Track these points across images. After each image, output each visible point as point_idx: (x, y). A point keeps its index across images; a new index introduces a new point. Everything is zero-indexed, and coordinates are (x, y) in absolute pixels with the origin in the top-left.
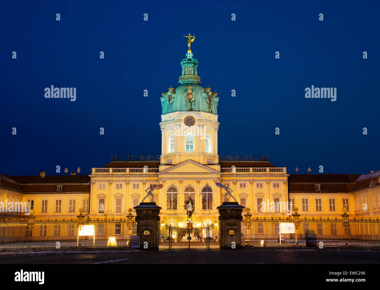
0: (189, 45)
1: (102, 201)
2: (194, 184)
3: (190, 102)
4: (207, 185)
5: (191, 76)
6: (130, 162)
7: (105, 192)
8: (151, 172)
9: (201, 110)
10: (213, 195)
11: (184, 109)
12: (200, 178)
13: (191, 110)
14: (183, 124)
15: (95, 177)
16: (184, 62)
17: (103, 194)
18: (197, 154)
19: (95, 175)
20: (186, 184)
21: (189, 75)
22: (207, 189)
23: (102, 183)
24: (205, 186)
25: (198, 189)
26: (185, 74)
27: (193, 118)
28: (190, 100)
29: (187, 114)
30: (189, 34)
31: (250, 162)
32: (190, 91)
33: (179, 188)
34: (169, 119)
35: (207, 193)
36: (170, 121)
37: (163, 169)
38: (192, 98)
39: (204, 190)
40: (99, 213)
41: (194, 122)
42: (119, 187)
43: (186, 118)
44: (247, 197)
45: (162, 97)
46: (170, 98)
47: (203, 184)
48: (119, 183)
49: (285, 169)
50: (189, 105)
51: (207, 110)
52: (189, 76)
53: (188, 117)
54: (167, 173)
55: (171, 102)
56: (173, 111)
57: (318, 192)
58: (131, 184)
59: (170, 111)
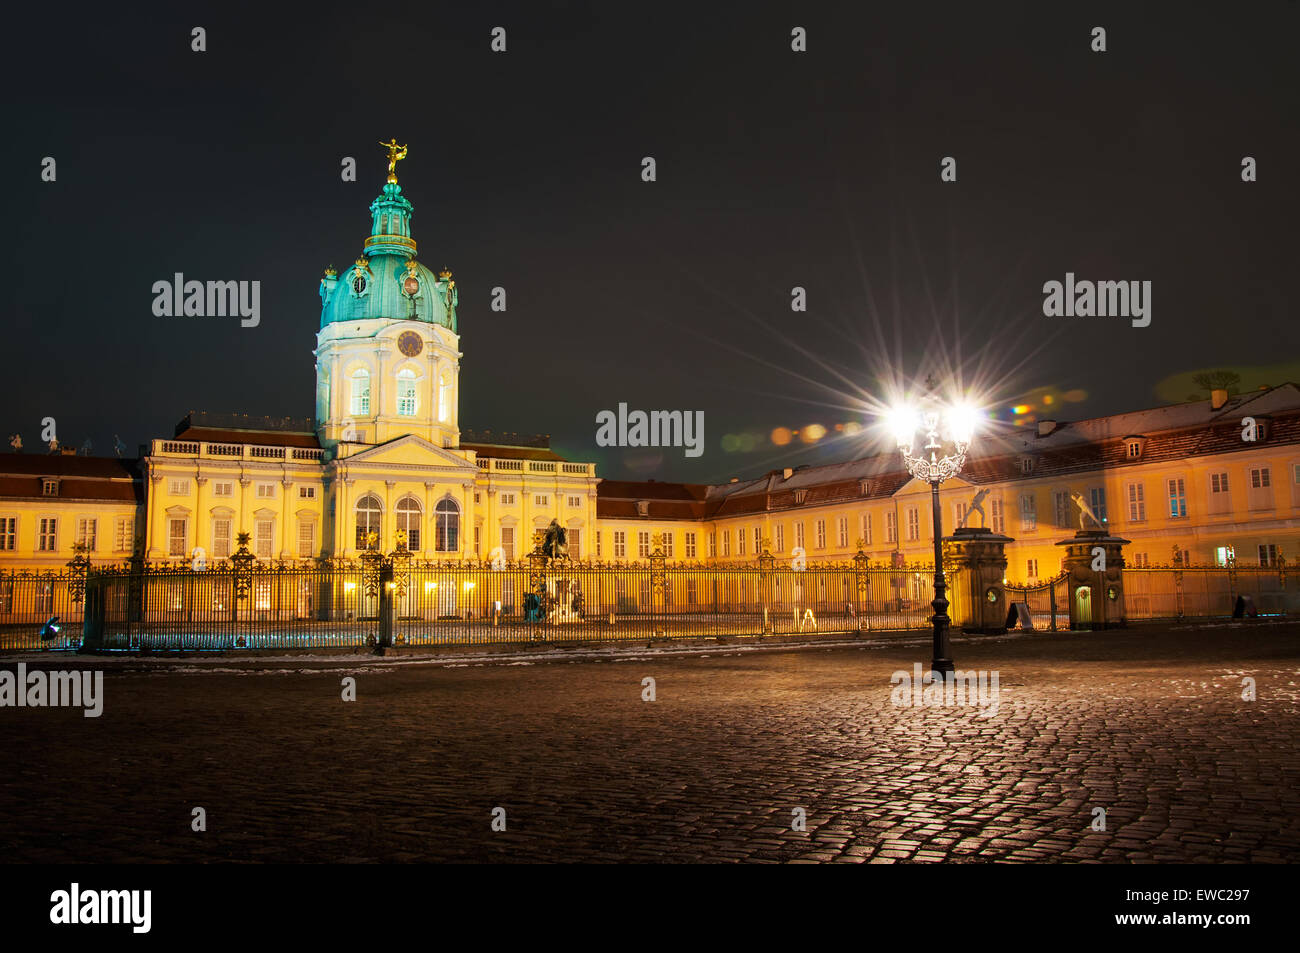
0: (392, 166)
1: (179, 527)
2: (418, 492)
3: (411, 298)
4: (448, 495)
5: (398, 238)
6: (241, 431)
7: (189, 502)
8: (299, 457)
9: (434, 320)
10: (462, 519)
11: (398, 314)
12: (434, 478)
13: (414, 318)
14: (394, 347)
15: (161, 463)
16: (383, 204)
17: (181, 509)
18: (425, 423)
19: (162, 459)
20: (400, 491)
21: (395, 234)
22: (448, 504)
23: (180, 480)
24: (444, 498)
25: (429, 502)
26: (384, 232)
27: (418, 336)
28: (411, 295)
29: (407, 327)
30: (394, 141)
31: (513, 447)
32: (413, 274)
33: (385, 500)
34: (356, 333)
35: (447, 513)
36: (362, 340)
37: (351, 453)
38: (417, 291)
39: (441, 506)
40: (171, 554)
41: (421, 348)
42: (223, 491)
43: (402, 335)
44: (516, 524)
45: (324, 277)
46: (360, 285)
47: (438, 494)
48: (223, 482)
49: (592, 467)
50: (409, 305)
51: (445, 323)
52: (394, 237)
53: (407, 333)
54: (360, 463)
55: (362, 294)
56: (367, 316)
57: (645, 518)
58: (254, 486)
59: (361, 315)
